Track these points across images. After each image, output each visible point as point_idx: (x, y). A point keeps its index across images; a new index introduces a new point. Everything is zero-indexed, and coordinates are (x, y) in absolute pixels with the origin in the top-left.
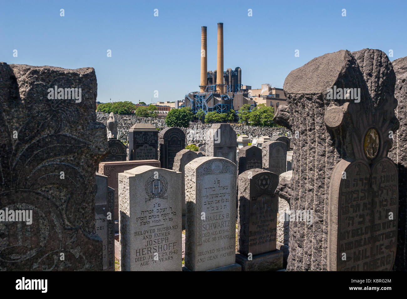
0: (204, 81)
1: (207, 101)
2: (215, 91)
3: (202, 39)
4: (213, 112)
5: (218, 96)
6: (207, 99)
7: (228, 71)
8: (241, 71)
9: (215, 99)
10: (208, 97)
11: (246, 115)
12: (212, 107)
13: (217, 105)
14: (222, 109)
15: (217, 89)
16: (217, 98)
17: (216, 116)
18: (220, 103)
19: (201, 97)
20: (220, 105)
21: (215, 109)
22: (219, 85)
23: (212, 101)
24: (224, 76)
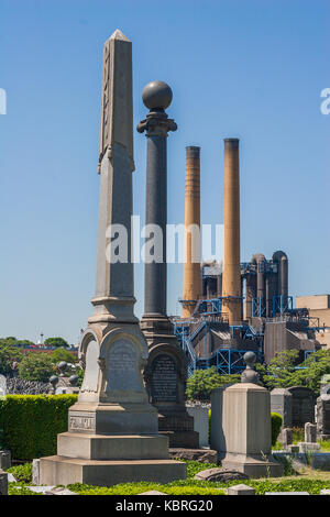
0: (194, 287)
1: (194, 342)
2: (218, 314)
3: (187, 178)
4: (207, 371)
5: (224, 327)
6: (193, 336)
7: (255, 262)
8: (286, 261)
9: (213, 337)
10: (195, 331)
11: (283, 378)
12: (206, 356)
13: (217, 351)
14: (232, 362)
15: (224, 309)
16: (221, 334)
17: (213, 382)
18: (226, 347)
19: (180, 330)
20: (225, 353)
21: (213, 362)
22: (229, 300)
23: (205, 342)
24: (246, 276)
